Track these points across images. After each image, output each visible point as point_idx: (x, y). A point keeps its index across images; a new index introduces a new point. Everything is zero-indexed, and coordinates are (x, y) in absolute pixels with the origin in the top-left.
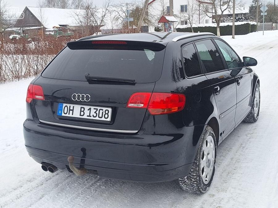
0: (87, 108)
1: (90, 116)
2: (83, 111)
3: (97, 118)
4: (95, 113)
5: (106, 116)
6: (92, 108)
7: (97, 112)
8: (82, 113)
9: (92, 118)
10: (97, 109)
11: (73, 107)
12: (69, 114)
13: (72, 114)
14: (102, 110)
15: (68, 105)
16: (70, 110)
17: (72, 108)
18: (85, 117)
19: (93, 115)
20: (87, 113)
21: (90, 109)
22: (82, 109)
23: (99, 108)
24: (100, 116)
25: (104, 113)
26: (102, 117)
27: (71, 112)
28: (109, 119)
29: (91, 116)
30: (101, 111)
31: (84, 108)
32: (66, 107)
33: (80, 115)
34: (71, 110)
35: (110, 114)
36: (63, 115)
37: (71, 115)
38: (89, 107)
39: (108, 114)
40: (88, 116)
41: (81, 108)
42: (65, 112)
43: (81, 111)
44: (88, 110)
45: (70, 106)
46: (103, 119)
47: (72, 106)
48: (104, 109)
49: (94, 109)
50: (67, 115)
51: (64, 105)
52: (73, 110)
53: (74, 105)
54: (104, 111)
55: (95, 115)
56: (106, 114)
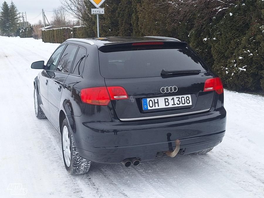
0: (170, 98)
1: (174, 104)
2: (168, 102)
3: (181, 105)
4: (178, 101)
5: (188, 102)
6: (175, 97)
7: (180, 100)
8: (167, 104)
9: (177, 105)
10: (179, 98)
11: (158, 100)
12: (155, 107)
13: (158, 106)
14: (184, 97)
15: (152, 99)
16: (155, 103)
17: (156, 101)
18: (170, 106)
19: (177, 103)
20: (171, 102)
21: (173, 99)
22: (166, 100)
23: (180, 97)
24: (183, 102)
25: (186, 100)
26: (185, 104)
27: (156, 104)
28: (191, 104)
29: (175, 105)
30: (183, 99)
31: (168, 99)
32: (151, 101)
33: (166, 105)
34: (156, 103)
35: (190, 99)
36: (149, 108)
37: (157, 107)
38: (172, 97)
40: (172, 105)
41: (165, 99)
42: (151, 105)
43: (165, 102)
44: (172, 100)
45: (154, 100)
46: (186, 104)
47: (156, 99)
48: (185, 96)
49: (177, 98)
50: (154, 108)
51: (148, 100)
52: (158, 103)
53: (158, 98)
54: (185, 98)
55: (179, 103)
56: (187, 100)
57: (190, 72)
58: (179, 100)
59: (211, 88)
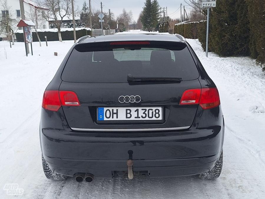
0: (133, 109)
1: (138, 117)
2: (130, 113)
3: (147, 119)
4: (143, 113)
5: (157, 115)
6: (140, 109)
7: (147, 113)
8: (129, 115)
9: (141, 119)
10: (146, 110)
11: (117, 110)
12: (113, 118)
13: (117, 118)
15: (111, 109)
16: (113, 113)
17: (115, 111)
18: (133, 118)
19: (142, 116)
20: (134, 114)
21: (137, 110)
22: (128, 112)
23: (148, 108)
24: (150, 116)
25: (154, 113)
26: (152, 117)
27: (115, 115)
28: (160, 118)
29: (140, 118)
30: (151, 111)
31: (130, 110)
32: (108, 111)
33: (127, 117)
34: (115, 113)
35: (161, 113)
36: (105, 119)
37: (115, 119)
38: (136, 109)
39: (158, 113)
40: (135, 118)
41: (127, 110)
42: (108, 116)
43: (127, 113)
44: (135, 111)
45: (113, 110)
46: (154, 118)
47: (115, 109)
49: (142, 110)
50: (111, 119)
51: (105, 109)
52: (117, 113)
53: (117, 108)
54: (154, 110)
55: (144, 116)
56: (156, 113)
57: (165, 80)
58: (145, 113)
59: (194, 101)
